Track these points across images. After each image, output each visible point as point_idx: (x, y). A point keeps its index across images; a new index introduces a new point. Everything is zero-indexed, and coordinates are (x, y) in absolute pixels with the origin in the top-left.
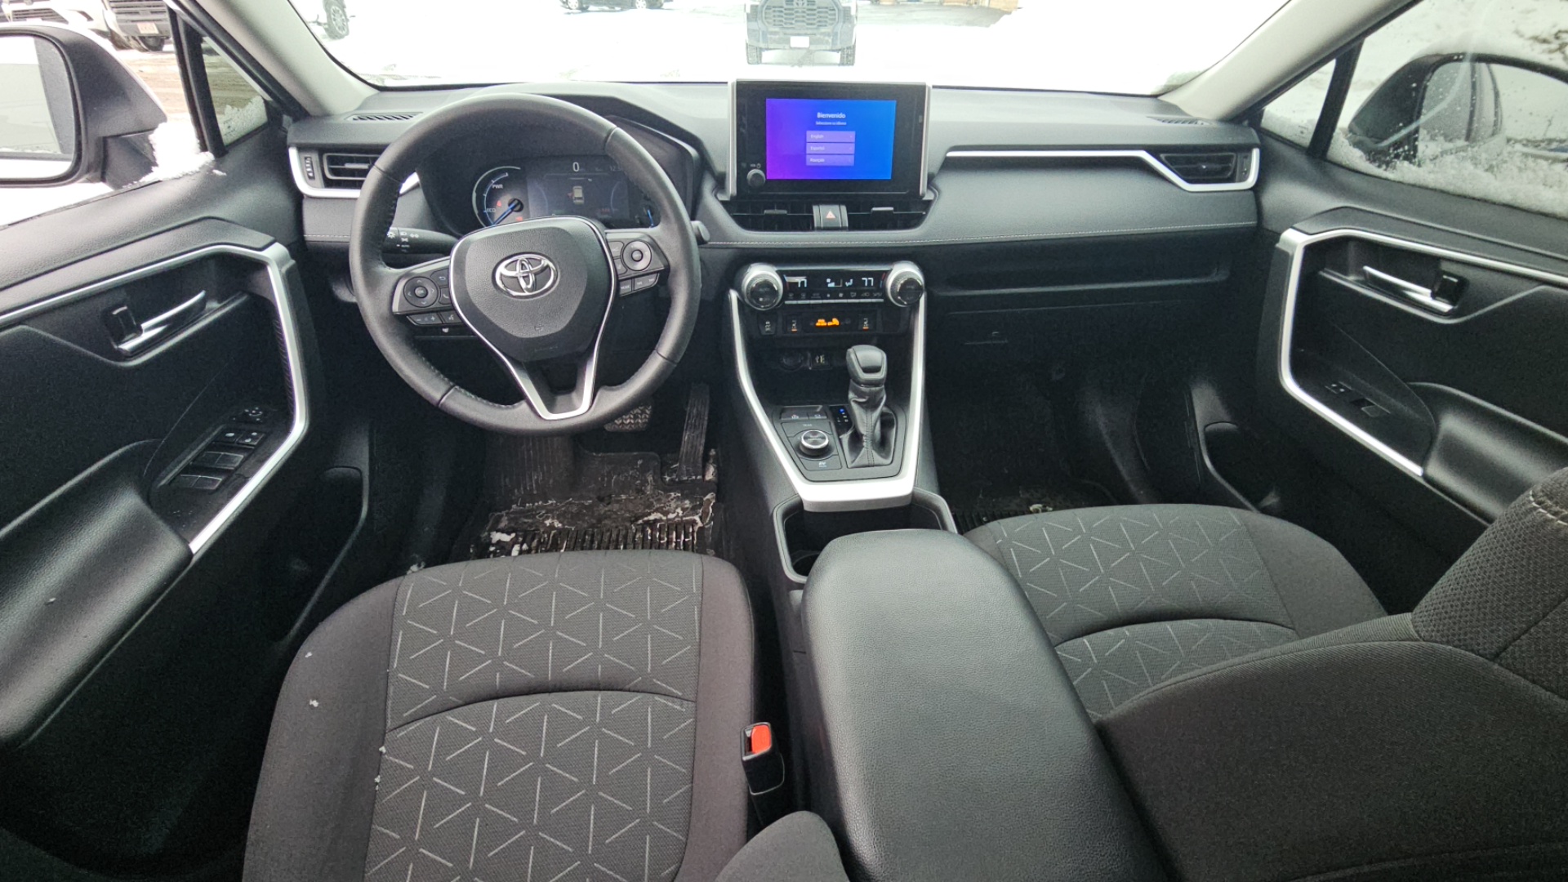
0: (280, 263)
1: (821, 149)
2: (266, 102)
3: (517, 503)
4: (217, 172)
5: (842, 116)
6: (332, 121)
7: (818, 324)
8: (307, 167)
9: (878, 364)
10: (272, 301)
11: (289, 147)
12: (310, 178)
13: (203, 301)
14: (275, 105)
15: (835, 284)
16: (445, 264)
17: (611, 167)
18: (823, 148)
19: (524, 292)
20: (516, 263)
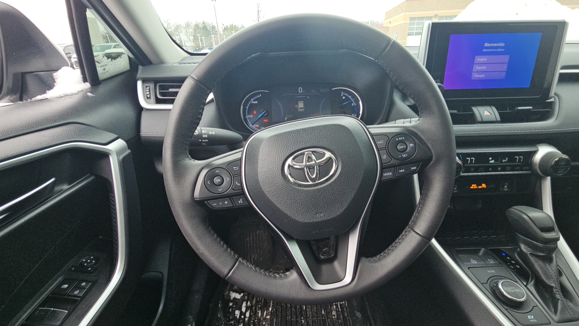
0: (119, 153)
1: (484, 68)
2: (129, 58)
4: (89, 94)
5: (502, 45)
6: (164, 65)
7: (472, 187)
8: (147, 92)
9: (551, 226)
10: (110, 180)
11: (138, 80)
12: (148, 98)
14: (135, 60)
15: (495, 161)
16: (238, 156)
17: (321, 90)
18: (485, 68)
19: (308, 182)
20: (303, 156)
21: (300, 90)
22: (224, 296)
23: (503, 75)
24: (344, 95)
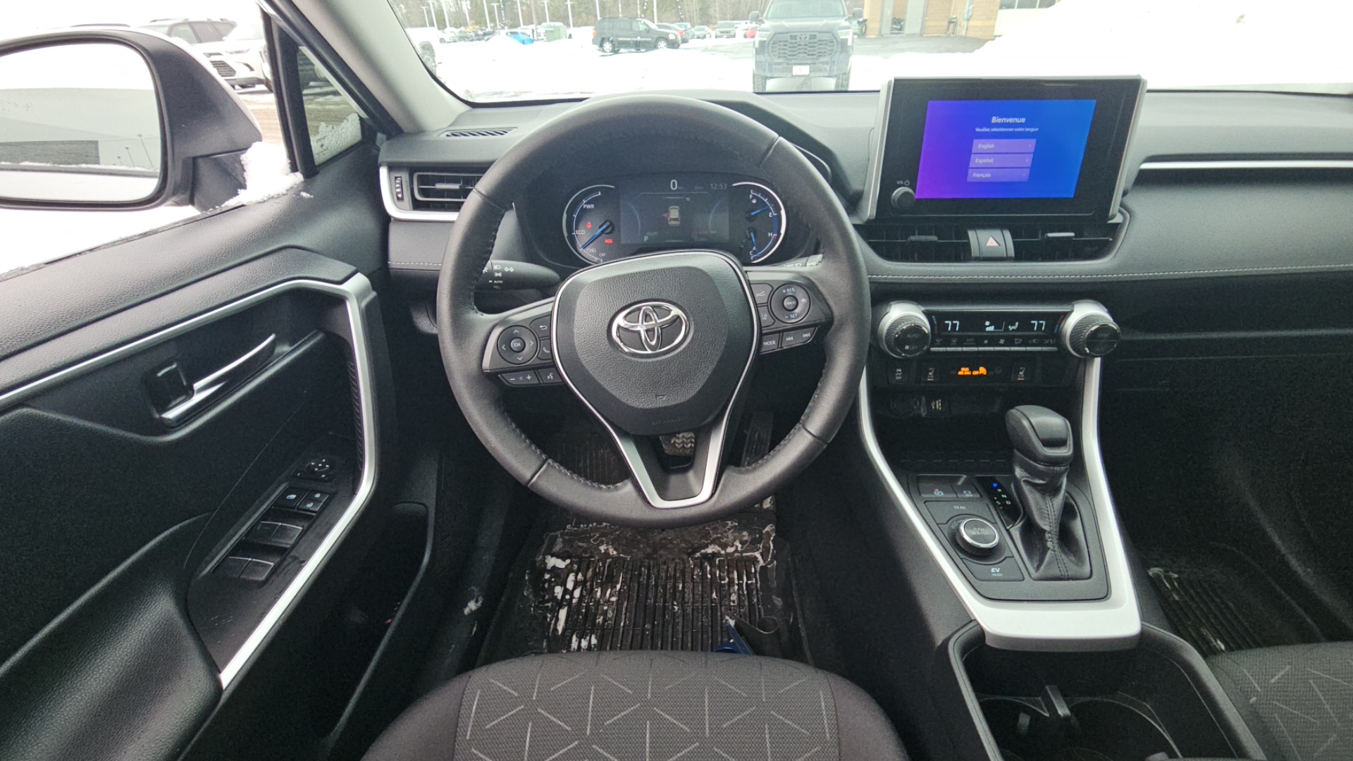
0: (360, 297)
1: (989, 161)
2: (361, 119)
3: (571, 524)
4: (304, 194)
5: (1022, 120)
6: (425, 138)
7: (960, 373)
8: (397, 188)
9: (1063, 436)
10: (348, 340)
11: (380, 166)
12: (398, 198)
13: (273, 344)
14: (370, 122)
15: (995, 329)
16: (547, 309)
17: (712, 185)
18: (992, 161)
19: (646, 350)
20: (637, 313)
21: (674, 185)
22: (534, 562)
23: (1025, 175)
24: (754, 197)
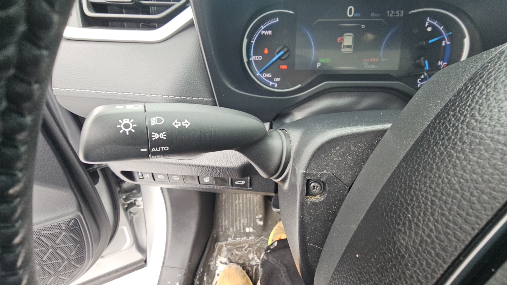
3: (231, 237)
17: (388, 12)
21: (351, 11)
24: (430, 25)
